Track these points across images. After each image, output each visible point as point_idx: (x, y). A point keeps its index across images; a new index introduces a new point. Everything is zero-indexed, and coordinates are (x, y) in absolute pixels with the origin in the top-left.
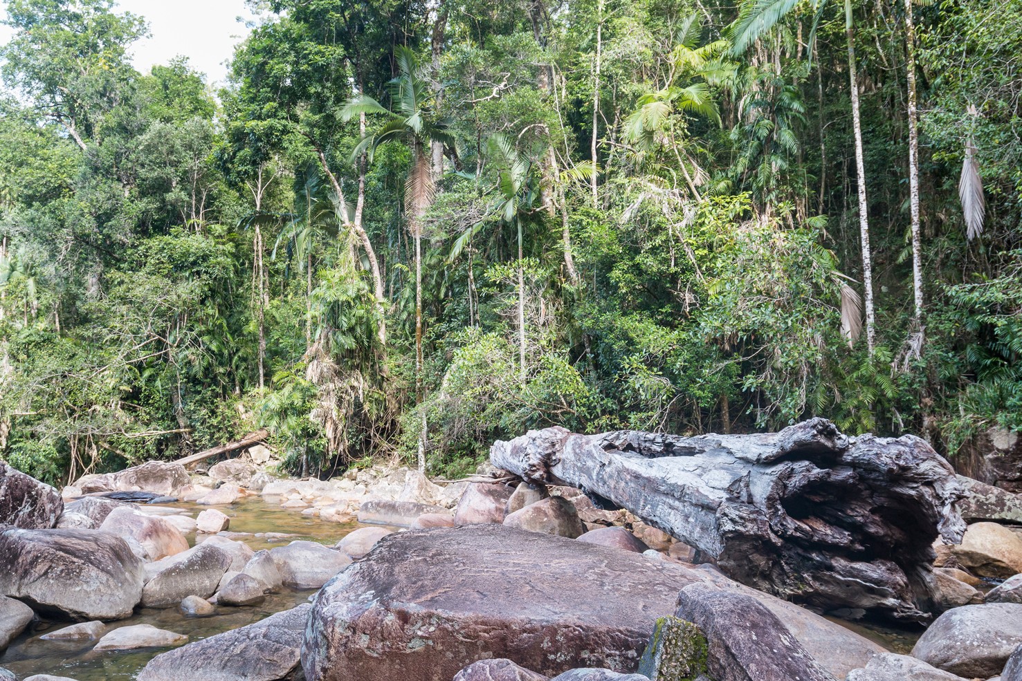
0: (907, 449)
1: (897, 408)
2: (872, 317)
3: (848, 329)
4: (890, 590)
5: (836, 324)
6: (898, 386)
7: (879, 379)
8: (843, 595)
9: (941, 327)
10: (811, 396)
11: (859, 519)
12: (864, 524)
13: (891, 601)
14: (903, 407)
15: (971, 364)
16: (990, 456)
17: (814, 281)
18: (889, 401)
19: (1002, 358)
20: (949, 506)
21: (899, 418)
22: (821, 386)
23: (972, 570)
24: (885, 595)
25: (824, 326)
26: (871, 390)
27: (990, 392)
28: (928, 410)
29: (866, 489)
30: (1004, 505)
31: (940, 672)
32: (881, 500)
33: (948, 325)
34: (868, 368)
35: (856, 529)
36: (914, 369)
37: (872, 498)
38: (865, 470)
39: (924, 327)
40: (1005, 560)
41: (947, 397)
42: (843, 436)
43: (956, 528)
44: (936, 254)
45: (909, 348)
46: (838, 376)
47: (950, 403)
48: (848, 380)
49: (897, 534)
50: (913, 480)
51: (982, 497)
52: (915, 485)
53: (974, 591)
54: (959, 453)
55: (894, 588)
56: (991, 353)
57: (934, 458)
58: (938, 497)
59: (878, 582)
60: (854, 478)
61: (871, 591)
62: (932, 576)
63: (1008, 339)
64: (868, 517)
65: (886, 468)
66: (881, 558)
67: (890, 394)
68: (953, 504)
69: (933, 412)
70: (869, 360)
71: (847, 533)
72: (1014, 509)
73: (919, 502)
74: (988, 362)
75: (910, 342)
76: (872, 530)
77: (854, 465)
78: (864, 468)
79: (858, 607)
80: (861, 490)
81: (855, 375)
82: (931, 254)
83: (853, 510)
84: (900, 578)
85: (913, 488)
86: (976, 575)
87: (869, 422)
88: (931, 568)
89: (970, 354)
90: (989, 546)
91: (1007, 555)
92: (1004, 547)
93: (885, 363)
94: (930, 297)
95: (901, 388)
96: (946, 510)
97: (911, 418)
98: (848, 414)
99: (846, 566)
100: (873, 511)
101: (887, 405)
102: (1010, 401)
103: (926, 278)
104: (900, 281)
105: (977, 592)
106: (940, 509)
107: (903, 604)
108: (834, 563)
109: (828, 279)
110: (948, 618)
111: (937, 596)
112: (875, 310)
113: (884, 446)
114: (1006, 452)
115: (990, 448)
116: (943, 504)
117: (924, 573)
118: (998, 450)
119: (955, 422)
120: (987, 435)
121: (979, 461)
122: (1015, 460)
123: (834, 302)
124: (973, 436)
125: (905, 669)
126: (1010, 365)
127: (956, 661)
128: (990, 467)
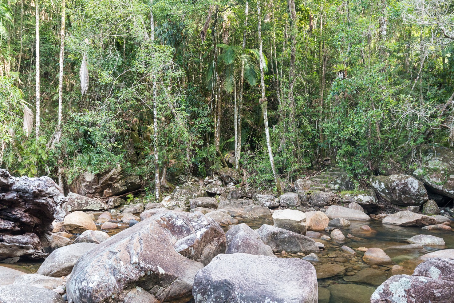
0: (43, 182)
1: (48, 165)
2: (39, 123)
3: (27, 128)
4: (31, 246)
5: (21, 125)
6: (49, 155)
7: (40, 151)
8: (8, 252)
9: (69, 130)
10: (6, 158)
11: (18, 215)
12: (21, 218)
13: (31, 251)
14: (50, 164)
15: (80, 146)
16: (84, 184)
17: (11, 103)
18: (44, 161)
19: (92, 145)
20: (59, 206)
21: (48, 169)
22: (12, 153)
23: (70, 232)
24: (28, 249)
25: (13, 125)
26: (36, 156)
27: (86, 158)
28: (61, 165)
29: (23, 202)
30: (88, 203)
31: (48, 277)
32: (29, 206)
33: (72, 129)
34: (35, 146)
35: (16, 220)
36: (56, 147)
37: (25, 205)
38: (23, 192)
39: (61, 129)
40: (83, 226)
41: (69, 160)
42: (13, 177)
43: (62, 215)
44: (70, 99)
45: (54, 138)
46: (21, 149)
47: (70, 163)
48: (25, 151)
49: (36, 220)
50: (44, 196)
51: (79, 201)
52: (45, 198)
53: (69, 240)
54: (72, 183)
55: (33, 245)
56: (88, 142)
57: (54, 186)
58: (55, 202)
59: (26, 243)
60: (17, 197)
61: (22, 248)
62: (51, 237)
63: (94, 137)
64: (23, 214)
65: (32, 191)
66: (28, 232)
67: (44, 158)
68: (61, 205)
69: (63, 166)
70: (36, 142)
71: (12, 223)
72: (91, 205)
73: (46, 205)
74: (86, 146)
75: (55, 136)
76: (24, 220)
77: (17, 191)
78: (22, 192)
79: (16, 256)
80: (20, 202)
81: (29, 149)
82: (68, 99)
83: (15, 212)
84: (36, 240)
85: (44, 199)
86: (72, 233)
87: (34, 170)
88: (51, 233)
89: (80, 142)
90: (78, 221)
91: (84, 223)
92: (83, 220)
93: (43, 144)
94: (66, 117)
95: (50, 156)
96: (58, 208)
97: (54, 169)
98: (25, 167)
99: (10, 239)
100: (25, 212)
101: (43, 163)
102: (93, 162)
103: (64, 109)
104: (54, 108)
105: (70, 240)
106: (55, 207)
107: (37, 251)
108: (4, 238)
109: (18, 103)
110: (54, 254)
111: (53, 245)
112: (40, 120)
113: (32, 182)
114: (90, 182)
115: (84, 181)
116: (57, 205)
117: (48, 236)
118: (87, 182)
119: (71, 170)
120: (83, 176)
121: (80, 186)
122: (93, 185)
123: (20, 114)
124: (78, 176)
125: (31, 280)
126: (94, 148)
127: (55, 271)
128: (84, 188)
